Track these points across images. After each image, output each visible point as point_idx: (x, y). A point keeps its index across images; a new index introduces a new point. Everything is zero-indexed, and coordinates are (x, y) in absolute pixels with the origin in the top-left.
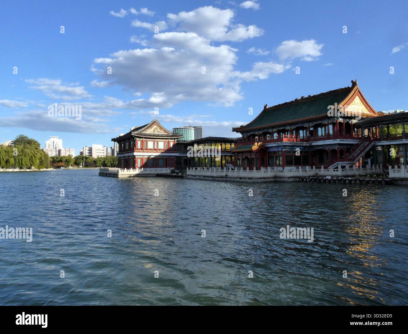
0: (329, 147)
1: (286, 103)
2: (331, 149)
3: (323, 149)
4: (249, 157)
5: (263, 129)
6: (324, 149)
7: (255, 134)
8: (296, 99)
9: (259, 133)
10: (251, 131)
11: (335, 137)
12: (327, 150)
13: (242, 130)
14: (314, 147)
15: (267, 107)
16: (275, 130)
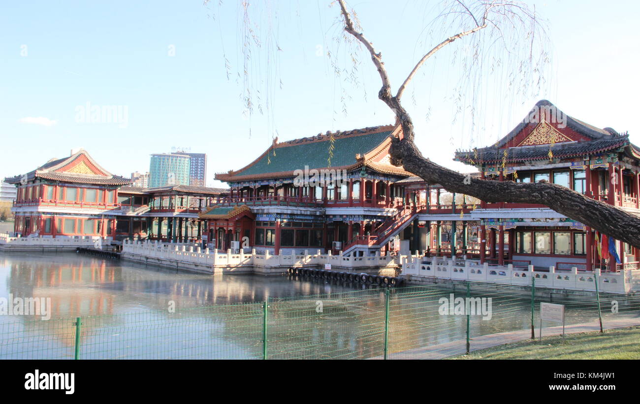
0: (350, 220)
1: (305, 139)
2: (353, 223)
3: (342, 221)
4: (225, 228)
5: (262, 180)
6: (344, 222)
7: (249, 187)
8: (320, 135)
9: (255, 187)
10: (244, 182)
11: (360, 203)
12: (347, 224)
13: (230, 178)
14: (331, 217)
15: (278, 142)
16: (278, 183)
